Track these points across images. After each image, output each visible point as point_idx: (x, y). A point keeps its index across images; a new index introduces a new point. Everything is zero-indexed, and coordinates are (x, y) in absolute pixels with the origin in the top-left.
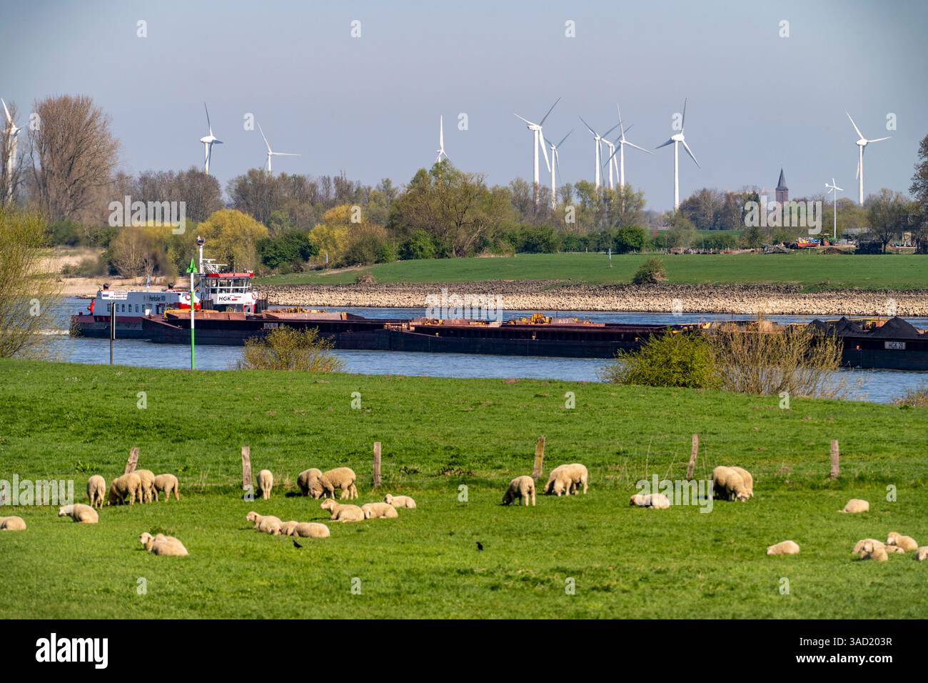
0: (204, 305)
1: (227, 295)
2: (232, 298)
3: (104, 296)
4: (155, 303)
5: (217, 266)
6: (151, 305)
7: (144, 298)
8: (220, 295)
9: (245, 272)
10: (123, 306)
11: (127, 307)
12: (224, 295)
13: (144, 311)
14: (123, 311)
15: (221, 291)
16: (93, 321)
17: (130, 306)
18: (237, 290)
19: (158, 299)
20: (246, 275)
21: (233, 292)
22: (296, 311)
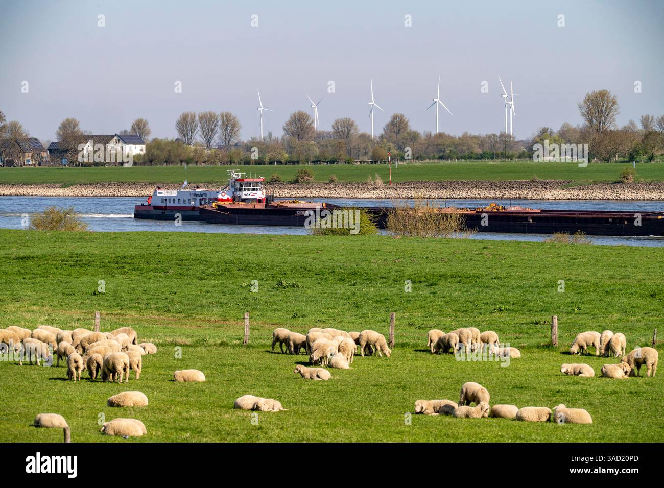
0: (234, 199)
1: (249, 192)
2: (252, 194)
3: (159, 193)
4: (198, 198)
5: (240, 174)
6: (196, 199)
7: (190, 194)
8: (244, 193)
9: (259, 178)
10: (174, 200)
11: (177, 201)
12: (246, 192)
13: (190, 203)
14: (174, 203)
15: (245, 190)
16: (152, 209)
17: (179, 199)
18: (254, 190)
19: (201, 195)
20: (260, 180)
21: (252, 191)
22: (294, 202)
